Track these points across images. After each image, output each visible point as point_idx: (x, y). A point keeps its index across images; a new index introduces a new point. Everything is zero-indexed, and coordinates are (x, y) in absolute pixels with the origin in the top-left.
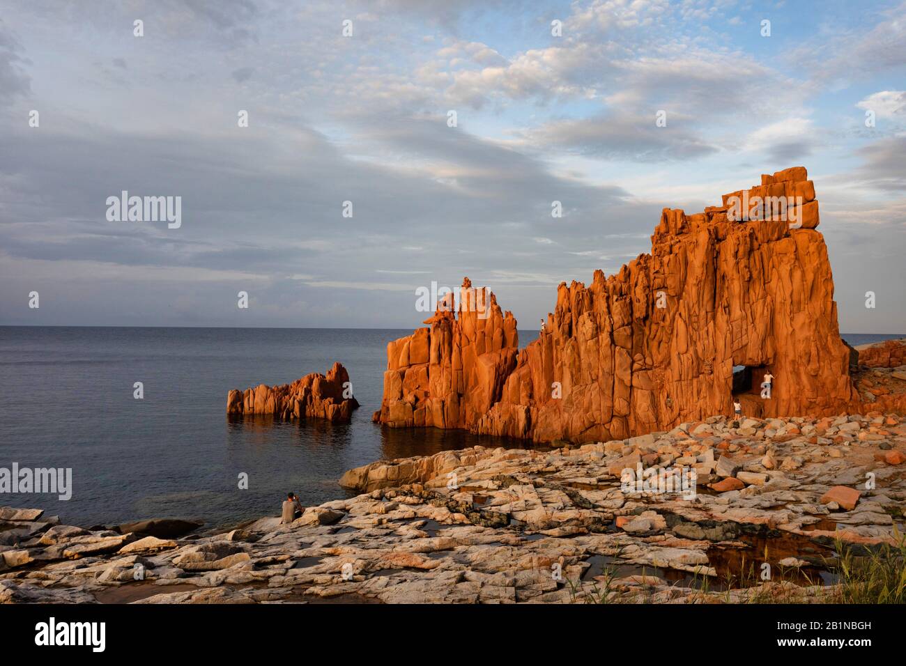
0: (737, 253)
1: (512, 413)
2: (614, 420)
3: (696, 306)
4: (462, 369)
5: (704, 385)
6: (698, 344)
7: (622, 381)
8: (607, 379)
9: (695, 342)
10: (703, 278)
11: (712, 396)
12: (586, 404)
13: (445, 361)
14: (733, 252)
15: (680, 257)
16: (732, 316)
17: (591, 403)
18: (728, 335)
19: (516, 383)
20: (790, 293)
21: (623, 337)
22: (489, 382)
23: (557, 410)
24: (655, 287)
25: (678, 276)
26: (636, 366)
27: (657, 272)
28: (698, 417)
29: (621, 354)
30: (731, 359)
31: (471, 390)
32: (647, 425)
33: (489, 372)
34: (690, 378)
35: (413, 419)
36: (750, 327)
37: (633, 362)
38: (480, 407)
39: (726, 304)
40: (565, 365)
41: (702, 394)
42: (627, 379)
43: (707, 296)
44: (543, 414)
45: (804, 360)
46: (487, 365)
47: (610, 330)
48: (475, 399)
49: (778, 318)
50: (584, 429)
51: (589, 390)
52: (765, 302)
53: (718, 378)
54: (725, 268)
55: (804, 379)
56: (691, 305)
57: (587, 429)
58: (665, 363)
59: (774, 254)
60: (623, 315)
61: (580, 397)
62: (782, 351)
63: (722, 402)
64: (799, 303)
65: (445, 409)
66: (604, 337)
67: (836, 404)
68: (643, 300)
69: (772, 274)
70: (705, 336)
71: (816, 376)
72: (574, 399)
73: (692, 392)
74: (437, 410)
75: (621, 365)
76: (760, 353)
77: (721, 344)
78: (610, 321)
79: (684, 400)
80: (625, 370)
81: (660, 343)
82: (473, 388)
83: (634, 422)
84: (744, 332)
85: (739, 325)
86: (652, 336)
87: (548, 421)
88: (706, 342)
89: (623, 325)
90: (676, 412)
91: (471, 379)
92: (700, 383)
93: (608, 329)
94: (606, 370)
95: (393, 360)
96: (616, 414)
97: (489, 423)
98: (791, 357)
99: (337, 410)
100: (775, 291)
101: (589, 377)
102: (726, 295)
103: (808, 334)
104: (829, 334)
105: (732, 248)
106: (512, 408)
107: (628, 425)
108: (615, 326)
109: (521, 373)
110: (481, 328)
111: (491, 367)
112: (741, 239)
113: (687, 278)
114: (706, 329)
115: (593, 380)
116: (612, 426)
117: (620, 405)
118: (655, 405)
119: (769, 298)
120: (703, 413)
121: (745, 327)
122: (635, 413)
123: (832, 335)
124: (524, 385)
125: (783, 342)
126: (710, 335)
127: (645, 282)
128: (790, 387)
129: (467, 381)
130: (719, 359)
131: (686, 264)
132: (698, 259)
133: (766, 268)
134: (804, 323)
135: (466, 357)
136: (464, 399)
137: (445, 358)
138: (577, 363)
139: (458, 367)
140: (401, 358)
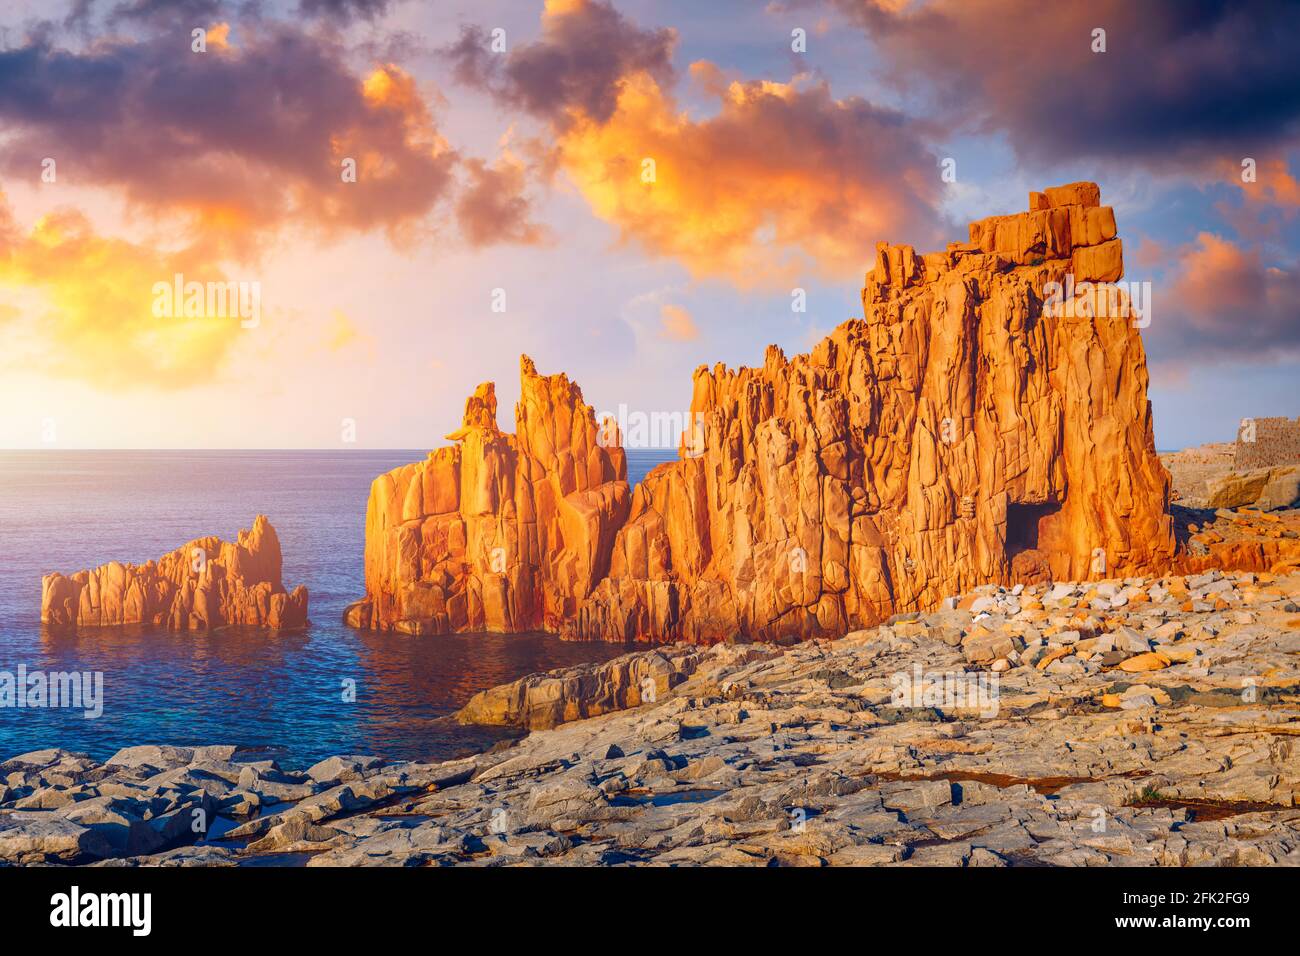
0: (1009, 322)
1: (641, 593)
2: (823, 598)
3: (946, 407)
4: (535, 522)
5: (963, 536)
6: (952, 469)
7: (834, 533)
8: (813, 530)
9: (947, 467)
10: (958, 362)
11: (976, 553)
12: (778, 573)
13: (505, 507)
14: (1004, 320)
15: (917, 326)
16: (1002, 423)
17: (786, 573)
18: (999, 455)
19: (640, 542)
20: (1087, 389)
21: (836, 461)
22: (590, 543)
23: (726, 587)
24: (882, 375)
25: (916, 356)
26: (856, 508)
27: (883, 351)
28: (955, 588)
29: (833, 489)
30: (1004, 493)
31: (553, 558)
32: (877, 605)
33: (590, 524)
34: (941, 525)
35: (447, 614)
36: (1031, 441)
37: (852, 501)
38: (571, 588)
39: (991, 406)
40: (740, 507)
41: (960, 552)
42: (842, 529)
43: (962, 392)
44: (702, 594)
45: (1110, 493)
46: (583, 512)
47: (815, 448)
48: (563, 574)
49: (1071, 426)
50: (774, 616)
51: (783, 550)
52: (1049, 400)
53: (984, 524)
54: (992, 346)
55: (1111, 521)
56: (938, 407)
57: (779, 616)
58: (898, 501)
59: (1060, 324)
60: (833, 422)
61: (767, 562)
62: (1075, 480)
63: (990, 563)
64: (1101, 402)
65: (509, 593)
66: (806, 462)
67: (1155, 560)
68: (865, 398)
69: (1057, 357)
70: (962, 456)
71: (1128, 516)
72: (756, 566)
73: (945, 548)
74: (493, 596)
75: (834, 507)
76: (1047, 483)
77: (987, 468)
78: (816, 434)
79: (935, 562)
80: (840, 515)
81: (887, 469)
82: (555, 555)
83: (855, 600)
84: (1022, 450)
85: (1013, 438)
86: (875, 459)
87: (711, 605)
88: (964, 466)
89: (836, 439)
90: (921, 581)
91: (552, 537)
92: (956, 533)
93: (811, 446)
94: (811, 515)
95: (390, 508)
96: (827, 589)
97: (600, 613)
98: (1091, 489)
99: (287, 603)
100: (1064, 384)
101: (783, 527)
102: (990, 388)
103: (1115, 452)
104: (1144, 452)
105: (1004, 314)
106: (640, 587)
107: (844, 607)
108: (825, 442)
109: (647, 526)
110: (563, 446)
111: (593, 515)
112: (1016, 299)
113: (931, 359)
114: (962, 445)
115: (788, 533)
116: (820, 609)
117: (832, 573)
118: (886, 572)
119: (1055, 395)
120: (962, 582)
121: (1022, 442)
122: (856, 585)
123: (1147, 452)
124: (657, 547)
125: (1077, 466)
126: (970, 453)
127: (866, 366)
128: (1090, 536)
129: (545, 541)
130: (985, 493)
131: (927, 336)
132: (948, 332)
133: (1049, 346)
134: (1109, 435)
135: (542, 499)
136: (540, 574)
137: (504, 502)
138: (759, 505)
139: (529, 518)
140: (407, 504)
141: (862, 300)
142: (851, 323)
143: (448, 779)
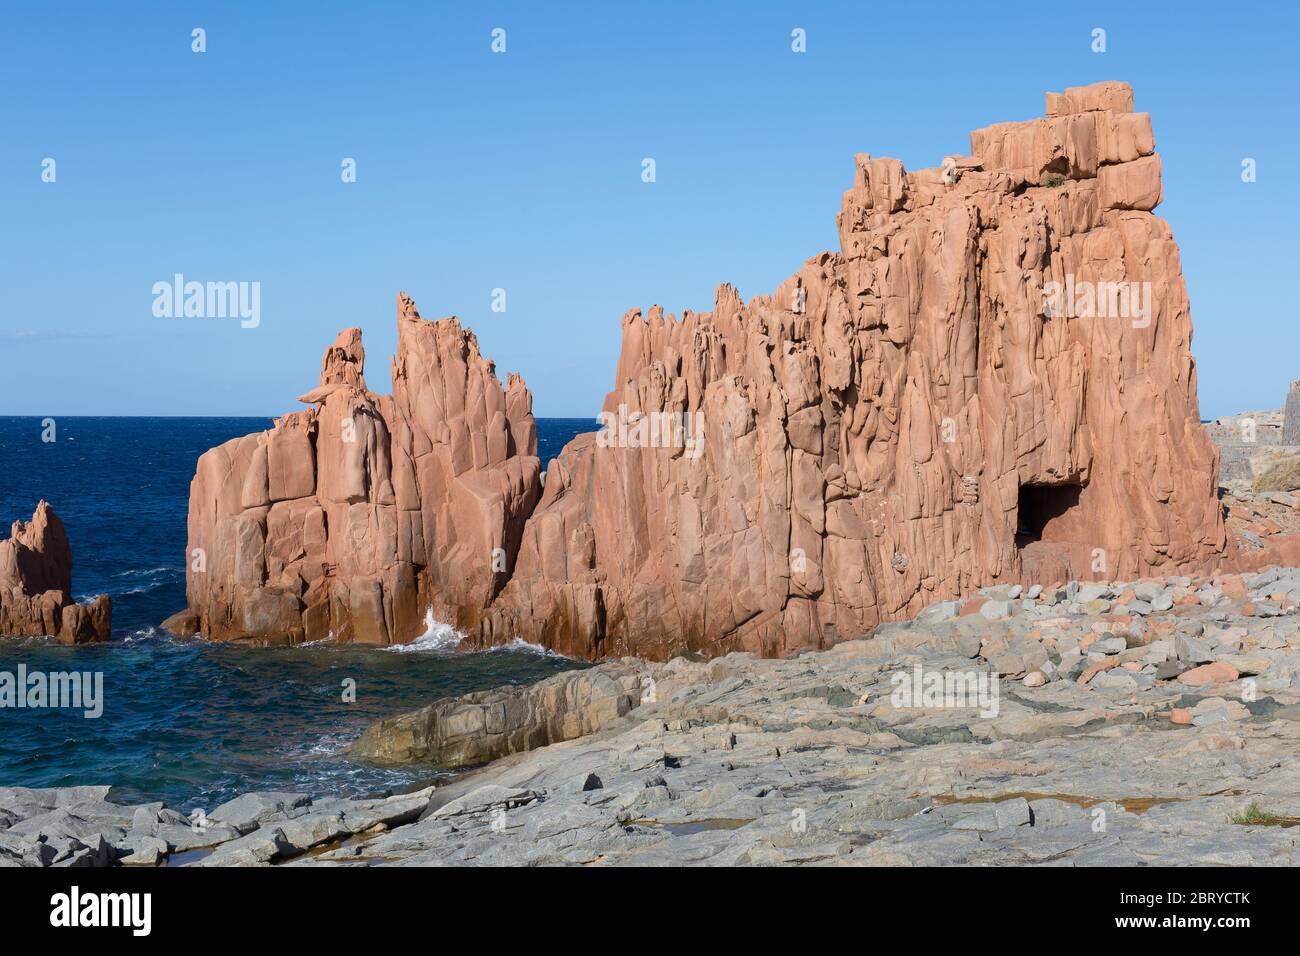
0: (1022, 257)
2: (792, 604)
3: (943, 364)
4: (420, 509)
5: (964, 525)
6: (951, 441)
7: (806, 522)
8: (778, 518)
9: (945, 439)
10: (960, 307)
11: (980, 546)
12: (735, 572)
13: (380, 490)
14: (1016, 254)
15: (908, 261)
16: (1015, 384)
17: (745, 571)
18: (1010, 424)
19: (558, 534)
20: (1117, 341)
21: (807, 432)
22: (492, 534)
23: (668, 590)
24: (865, 323)
25: (906, 300)
27: (866, 293)
28: (954, 591)
29: (804, 466)
31: (443, 556)
32: (858, 612)
34: (938, 511)
35: (304, 630)
36: (1049, 407)
37: (826, 482)
38: (467, 590)
39: (999, 360)
40: (686, 489)
41: (962, 544)
42: (816, 517)
43: (965, 344)
44: (639, 599)
45: (1145, 471)
46: (483, 496)
47: (781, 415)
48: (457, 575)
49: (1096, 388)
50: (729, 625)
51: (741, 544)
52: (1071, 356)
54: (1003, 288)
55: (1147, 506)
56: (935, 362)
58: (885, 481)
59: (1085, 260)
60: (804, 382)
61: (721, 558)
62: (1103, 456)
63: (998, 559)
64: (1134, 359)
65: (386, 600)
66: (771, 431)
67: (1200, 555)
70: (964, 425)
71: (1166, 502)
72: (708, 563)
73: (943, 541)
74: (366, 605)
75: (805, 488)
78: (782, 397)
79: (930, 558)
80: (813, 498)
81: (870, 441)
82: (446, 550)
84: (1037, 418)
85: (1027, 403)
86: (855, 428)
87: (651, 613)
88: (967, 438)
89: (806, 405)
90: (913, 582)
91: (442, 527)
92: (957, 521)
93: (777, 413)
94: (777, 499)
95: (224, 491)
96: (797, 592)
98: (1122, 466)
99: (84, 618)
100: (1089, 336)
101: (741, 514)
102: (998, 340)
103: (1152, 420)
104: (1187, 420)
105: (1015, 248)
106: (557, 590)
107: (816, 614)
108: (792, 408)
109: (567, 515)
110: (455, 412)
111: (496, 500)
112: (1032, 228)
113: (925, 302)
114: (964, 410)
115: (748, 521)
118: (870, 569)
119: (1079, 349)
120: (964, 583)
121: (1038, 407)
122: (832, 587)
123: (1191, 422)
124: (579, 539)
125: (1106, 437)
126: (974, 422)
127: (845, 312)
128: (1121, 525)
129: (432, 534)
130: (993, 472)
131: (920, 274)
134: (1144, 399)
135: (428, 480)
136: (426, 576)
137: (379, 484)
138: (711, 487)
139: (413, 504)
140: (248, 486)
141: (837, 229)
142: (826, 257)
143: (396, 817)
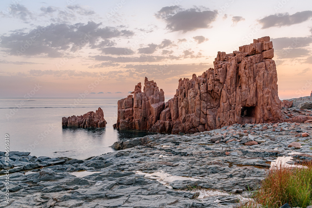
1: (164, 123)
5: (231, 114)
6: (230, 99)
7: (203, 112)
8: (198, 112)
10: (233, 76)
11: (234, 117)
16: (242, 90)
17: (192, 120)
18: (241, 96)
19: (165, 113)
20: (263, 82)
21: (204, 97)
23: (180, 123)
24: (216, 80)
25: (224, 75)
26: (208, 107)
27: (216, 74)
29: (203, 103)
30: (241, 104)
32: (211, 127)
33: (155, 110)
34: (226, 111)
38: (152, 122)
41: (231, 117)
43: (233, 83)
44: (175, 124)
45: (266, 105)
48: (150, 119)
49: (258, 90)
50: (189, 129)
51: (192, 116)
52: (253, 85)
53: (236, 111)
54: (241, 73)
55: (266, 111)
56: (228, 86)
58: (218, 106)
59: (258, 68)
60: (204, 89)
61: (188, 118)
62: (259, 102)
63: (237, 119)
64: (266, 85)
65: (140, 123)
66: (198, 97)
67: (276, 119)
68: (211, 84)
69: (256, 75)
71: (270, 110)
73: (227, 116)
74: (137, 123)
75: (203, 107)
76: (251, 102)
77: (238, 99)
79: (225, 119)
81: (216, 99)
82: (149, 116)
83: (207, 126)
86: (213, 97)
89: (204, 93)
90: (221, 123)
91: (149, 112)
93: (198, 94)
94: (198, 108)
95: (120, 106)
98: (262, 104)
100: (257, 81)
101: (192, 111)
102: (240, 82)
105: (243, 66)
107: (204, 127)
108: (201, 94)
111: (157, 108)
113: (227, 76)
116: (199, 128)
117: (203, 120)
119: (255, 83)
120: (231, 123)
121: (246, 93)
122: (207, 123)
124: (168, 114)
125: (259, 99)
128: (260, 114)
130: (237, 105)
131: (226, 71)
134: (267, 92)
135: (147, 105)
136: (146, 119)
137: (139, 105)
138: (187, 106)
139: (145, 109)
140: (123, 106)
142: (210, 69)
